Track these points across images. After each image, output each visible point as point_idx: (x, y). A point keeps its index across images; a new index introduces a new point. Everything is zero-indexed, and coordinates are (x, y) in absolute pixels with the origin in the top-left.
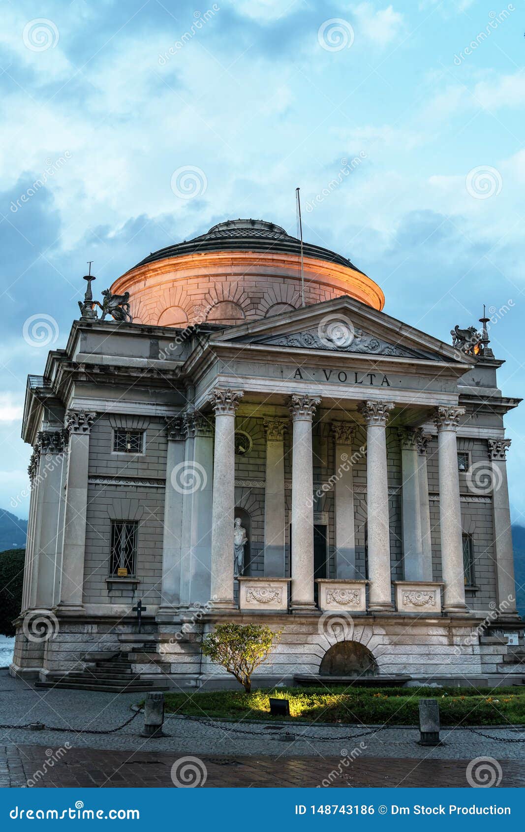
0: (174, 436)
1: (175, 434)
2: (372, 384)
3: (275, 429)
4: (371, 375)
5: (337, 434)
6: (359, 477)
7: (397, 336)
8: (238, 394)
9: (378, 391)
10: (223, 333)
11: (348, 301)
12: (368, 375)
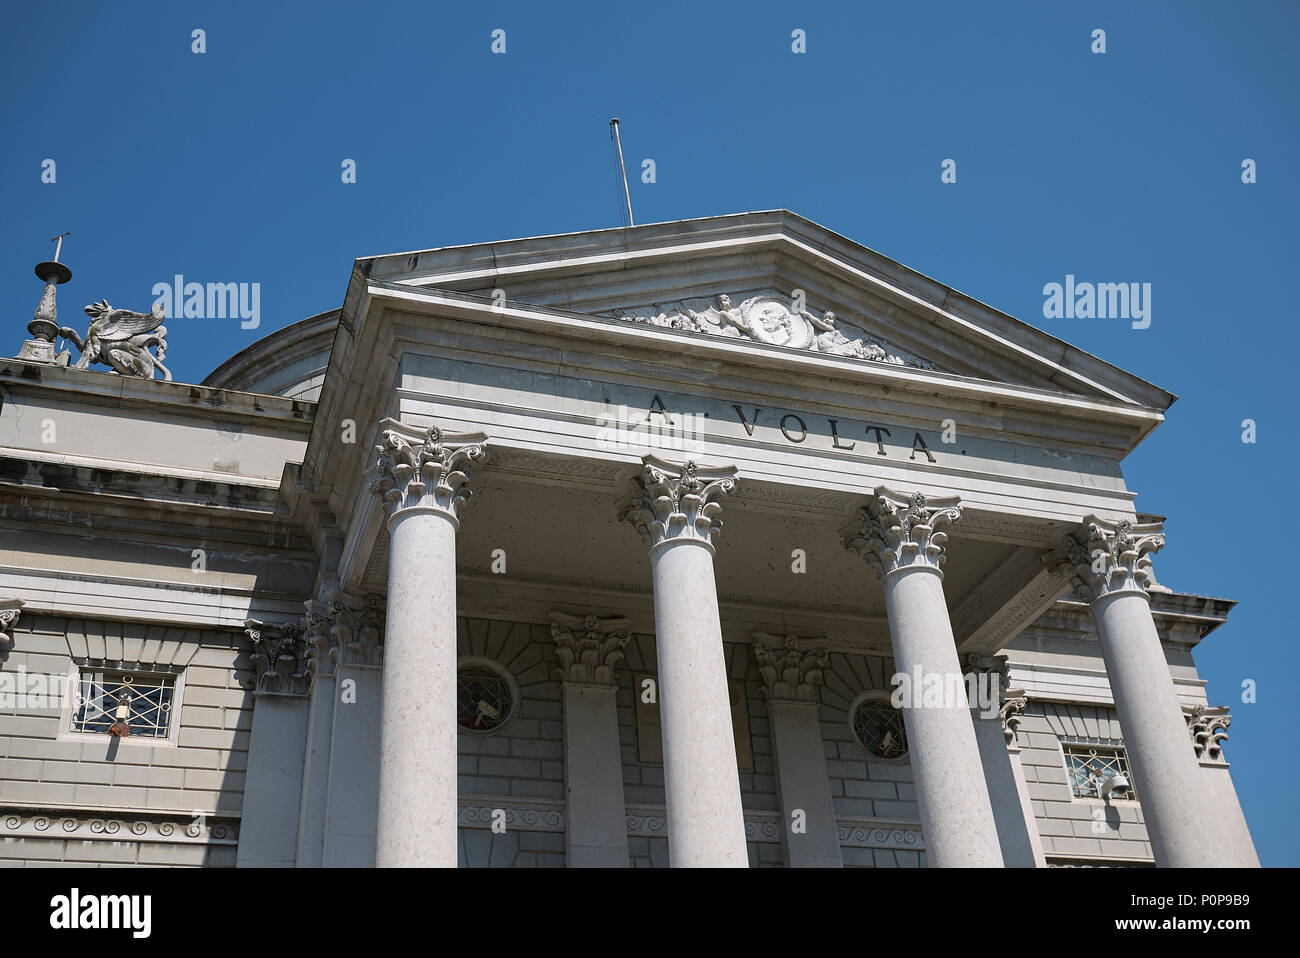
0: (272, 683)
1: (277, 677)
2: (882, 453)
3: (589, 652)
4: (877, 430)
5: (773, 669)
6: (849, 798)
7: (934, 331)
8: (468, 449)
9: (904, 474)
10: (414, 264)
11: (788, 225)
12: (869, 428)
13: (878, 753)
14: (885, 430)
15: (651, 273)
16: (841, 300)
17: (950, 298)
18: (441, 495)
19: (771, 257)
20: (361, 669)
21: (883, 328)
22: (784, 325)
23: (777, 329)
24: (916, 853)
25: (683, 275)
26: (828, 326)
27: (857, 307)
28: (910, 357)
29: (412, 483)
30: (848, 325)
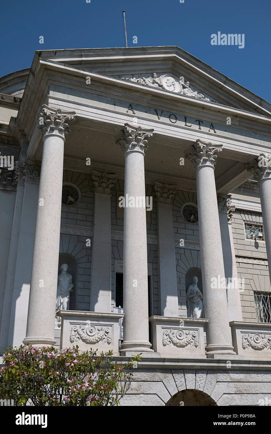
0: (5, 186)
1: (6, 184)
2: (200, 129)
3: (104, 184)
4: (199, 121)
5: (159, 193)
6: (179, 233)
7: (221, 91)
8: (69, 116)
9: (206, 136)
10: (55, 54)
11: (178, 52)
12: (196, 120)
13: (189, 221)
14: (202, 122)
15: (132, 64)
16: (192, 78)
17: (227, 80)
18: (60, 131)
19: (171, 62)
20: (33, 183)
21: (204, 88)
22: (173, 85)
23: (171, 86)
24: (197, 251)
25: (142, 65)
26: (187, 86)
27: (197, 81)
28: (212, 99)
29: (51, 126)
30: (194, 87)
